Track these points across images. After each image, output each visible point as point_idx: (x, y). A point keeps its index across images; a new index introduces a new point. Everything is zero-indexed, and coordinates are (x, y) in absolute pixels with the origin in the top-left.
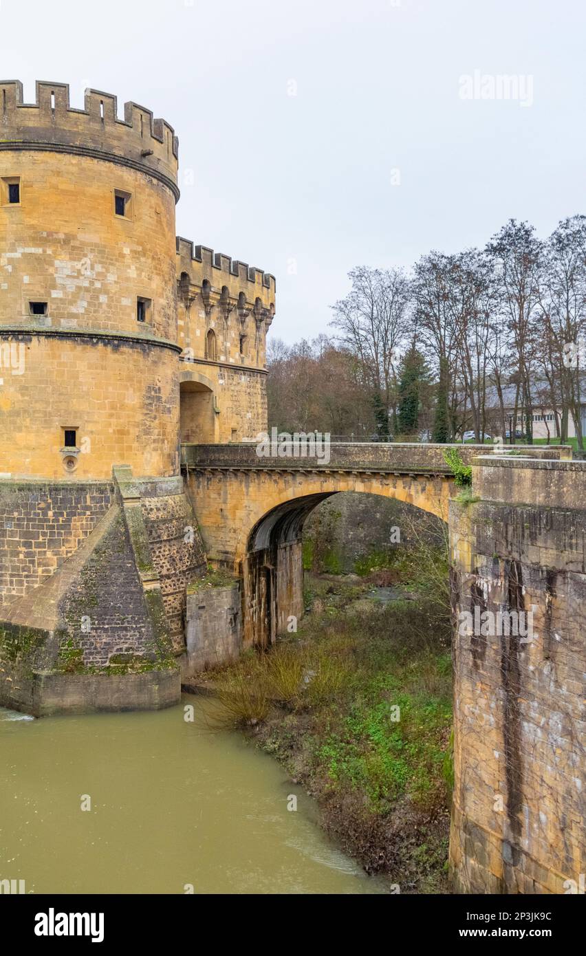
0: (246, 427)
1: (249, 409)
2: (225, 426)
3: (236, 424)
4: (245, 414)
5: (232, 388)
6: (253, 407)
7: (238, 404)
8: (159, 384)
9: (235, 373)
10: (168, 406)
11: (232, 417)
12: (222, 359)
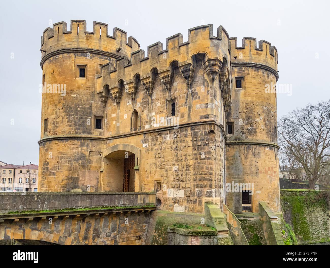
0: (172, 178)
1: (175, 163)
2: (148, 179)
3: (160, 177)
4: (171, 168)
5: (156, 148)
6: (181, 160)
7: (162, 159)
8: (48, 161)
9: (160, 134)
10: (53, 171)
11: (156, 171)
12: (147, 127)
